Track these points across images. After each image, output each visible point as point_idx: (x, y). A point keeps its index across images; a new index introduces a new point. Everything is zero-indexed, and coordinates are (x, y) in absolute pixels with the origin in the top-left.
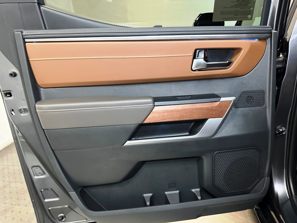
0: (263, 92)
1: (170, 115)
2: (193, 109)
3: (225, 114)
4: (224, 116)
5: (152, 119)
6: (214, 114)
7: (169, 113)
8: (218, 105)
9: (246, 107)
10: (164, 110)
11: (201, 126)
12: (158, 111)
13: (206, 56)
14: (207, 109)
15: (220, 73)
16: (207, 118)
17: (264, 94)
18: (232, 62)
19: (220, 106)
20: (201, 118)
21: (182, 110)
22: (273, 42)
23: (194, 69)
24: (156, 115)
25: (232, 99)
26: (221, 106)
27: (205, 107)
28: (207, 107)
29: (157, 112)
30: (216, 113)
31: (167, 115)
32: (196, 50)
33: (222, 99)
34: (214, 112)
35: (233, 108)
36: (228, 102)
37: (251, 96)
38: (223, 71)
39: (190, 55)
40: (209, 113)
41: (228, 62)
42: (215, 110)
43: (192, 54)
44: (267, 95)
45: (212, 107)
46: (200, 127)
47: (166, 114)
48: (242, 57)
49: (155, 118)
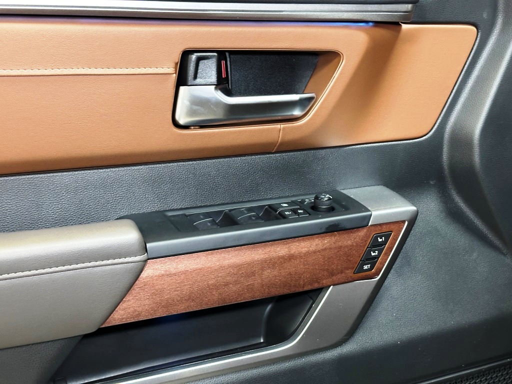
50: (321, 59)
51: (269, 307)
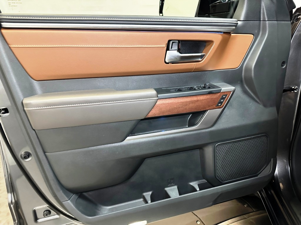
50: (207, 44)
51: (191, 115)
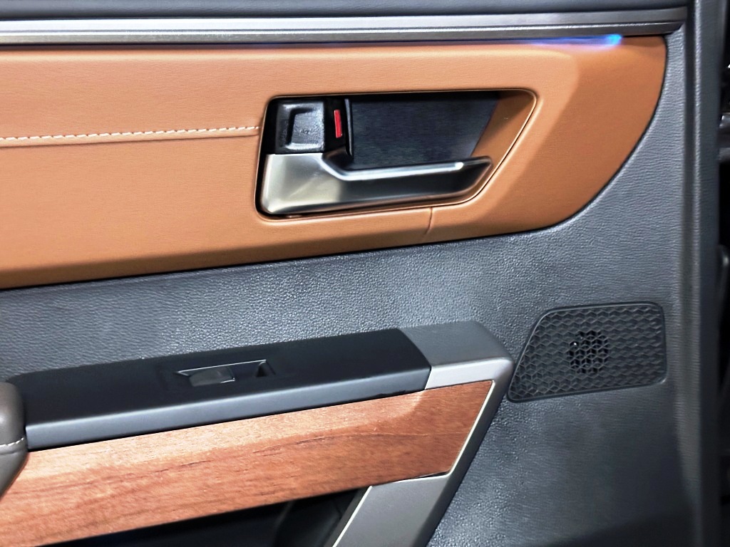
0: (656, 311)
1: (133, 491)
2: (275, 447)
3: (457, 454)
4: (451, 465)
5: (13, 527)
6: (395, 459)
7: (126, 484)
8: (418, 408)
9: (573, 392)
10: (93, 471)
11: (331, 522)
12: (52, 477)
13: (338, 134)
14: (358, 436)
15: (423, 223)
16: (360, 484)
17: (658, 321)
18: (485, 165)
19: (426, 416)
20: (327, 489)
21: (208, 460)
22: (698, 52)
23: (272, 208)
24: (45, 505)
25: (492, 368)
26: (432, 414)
27: (346, 425)
28: (357, 429)
29: (47, 487)
30: (407, 453)
31: (113, 496)
32: (274, 105)
33: (440, 376)
34: (395, 452)
35: (505, 403)
36: (468, 389)
37: (593, 333)
38: (439, 214)
39: (241, 130)
40: (368, 455)
41: (459, 166)
42: (400, 440)
43: (251, 126)
44: (675, 322)
45: (381, 426)
46: (326, 529)
47: (110, 492)
48: (539, 139)
49: (39, 521)
